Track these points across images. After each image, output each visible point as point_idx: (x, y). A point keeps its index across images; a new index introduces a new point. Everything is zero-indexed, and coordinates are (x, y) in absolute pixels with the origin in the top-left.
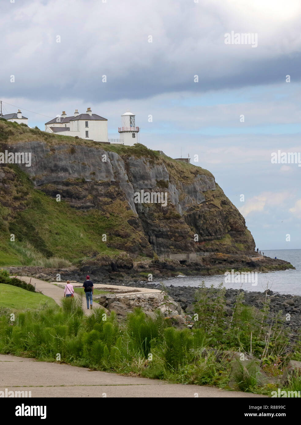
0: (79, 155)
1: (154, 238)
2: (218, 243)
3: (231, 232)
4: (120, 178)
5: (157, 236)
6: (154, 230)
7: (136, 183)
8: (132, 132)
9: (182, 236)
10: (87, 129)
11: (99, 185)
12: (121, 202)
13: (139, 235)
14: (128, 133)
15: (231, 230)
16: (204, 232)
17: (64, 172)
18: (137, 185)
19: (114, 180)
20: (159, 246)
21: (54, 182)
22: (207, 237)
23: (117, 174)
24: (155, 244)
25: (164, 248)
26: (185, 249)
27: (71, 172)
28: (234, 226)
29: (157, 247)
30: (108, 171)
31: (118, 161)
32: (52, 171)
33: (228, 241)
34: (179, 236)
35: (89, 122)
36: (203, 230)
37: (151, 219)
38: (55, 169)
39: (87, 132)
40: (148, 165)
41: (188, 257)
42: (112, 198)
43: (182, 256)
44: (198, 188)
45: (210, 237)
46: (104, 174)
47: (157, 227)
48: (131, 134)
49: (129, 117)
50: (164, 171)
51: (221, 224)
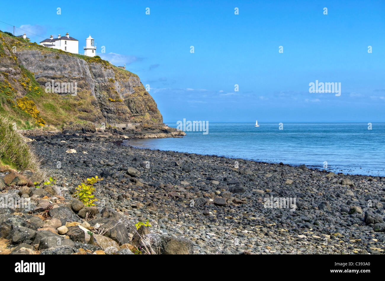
0: (62, 60)
1: (106, 113)
2: (142, 118)
3: (149, 111)
4: (86, 75)
5: (107, 113)
6: (105, 109)
7: (95, 79)
8: (92, 49)
9: (123, 113)
10: (66, 46)
11: (73, 79)
12: (87, 91)
13: (97, 111)
14: (90, 50)
15: (150, 110)
16: (134, 111)
17: (52, 70)
18: (96, 80)
19: (82, 77)
20: (108, 118)
21: (45, 77)
22: (135, 114)
23: (85, 73)
24: (106, 117)
25: (112, 120)
26: (125, 121)
27: (56, 71)
28: (151, 108)
29: (108, 119)
30: (79, 71)
31: (85, 65)
32: (45, 69)
33: (148, 116)
34: (122, 112)
35: (67, 41)
36: (133, 110)
37: (104, 102)
38: (46, 68)
39: (66, 47)
40: (103, 69)
41: (127, 126)
42: (81, 88)
43: (123, 125)
44: (131, 84)
45: (137, 114)
46: (76, 73)
47: (108, 107)
48: (92, 50)
49: (91, 40)
50: (112, 72)
51: (144, 106)
